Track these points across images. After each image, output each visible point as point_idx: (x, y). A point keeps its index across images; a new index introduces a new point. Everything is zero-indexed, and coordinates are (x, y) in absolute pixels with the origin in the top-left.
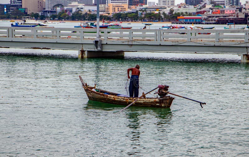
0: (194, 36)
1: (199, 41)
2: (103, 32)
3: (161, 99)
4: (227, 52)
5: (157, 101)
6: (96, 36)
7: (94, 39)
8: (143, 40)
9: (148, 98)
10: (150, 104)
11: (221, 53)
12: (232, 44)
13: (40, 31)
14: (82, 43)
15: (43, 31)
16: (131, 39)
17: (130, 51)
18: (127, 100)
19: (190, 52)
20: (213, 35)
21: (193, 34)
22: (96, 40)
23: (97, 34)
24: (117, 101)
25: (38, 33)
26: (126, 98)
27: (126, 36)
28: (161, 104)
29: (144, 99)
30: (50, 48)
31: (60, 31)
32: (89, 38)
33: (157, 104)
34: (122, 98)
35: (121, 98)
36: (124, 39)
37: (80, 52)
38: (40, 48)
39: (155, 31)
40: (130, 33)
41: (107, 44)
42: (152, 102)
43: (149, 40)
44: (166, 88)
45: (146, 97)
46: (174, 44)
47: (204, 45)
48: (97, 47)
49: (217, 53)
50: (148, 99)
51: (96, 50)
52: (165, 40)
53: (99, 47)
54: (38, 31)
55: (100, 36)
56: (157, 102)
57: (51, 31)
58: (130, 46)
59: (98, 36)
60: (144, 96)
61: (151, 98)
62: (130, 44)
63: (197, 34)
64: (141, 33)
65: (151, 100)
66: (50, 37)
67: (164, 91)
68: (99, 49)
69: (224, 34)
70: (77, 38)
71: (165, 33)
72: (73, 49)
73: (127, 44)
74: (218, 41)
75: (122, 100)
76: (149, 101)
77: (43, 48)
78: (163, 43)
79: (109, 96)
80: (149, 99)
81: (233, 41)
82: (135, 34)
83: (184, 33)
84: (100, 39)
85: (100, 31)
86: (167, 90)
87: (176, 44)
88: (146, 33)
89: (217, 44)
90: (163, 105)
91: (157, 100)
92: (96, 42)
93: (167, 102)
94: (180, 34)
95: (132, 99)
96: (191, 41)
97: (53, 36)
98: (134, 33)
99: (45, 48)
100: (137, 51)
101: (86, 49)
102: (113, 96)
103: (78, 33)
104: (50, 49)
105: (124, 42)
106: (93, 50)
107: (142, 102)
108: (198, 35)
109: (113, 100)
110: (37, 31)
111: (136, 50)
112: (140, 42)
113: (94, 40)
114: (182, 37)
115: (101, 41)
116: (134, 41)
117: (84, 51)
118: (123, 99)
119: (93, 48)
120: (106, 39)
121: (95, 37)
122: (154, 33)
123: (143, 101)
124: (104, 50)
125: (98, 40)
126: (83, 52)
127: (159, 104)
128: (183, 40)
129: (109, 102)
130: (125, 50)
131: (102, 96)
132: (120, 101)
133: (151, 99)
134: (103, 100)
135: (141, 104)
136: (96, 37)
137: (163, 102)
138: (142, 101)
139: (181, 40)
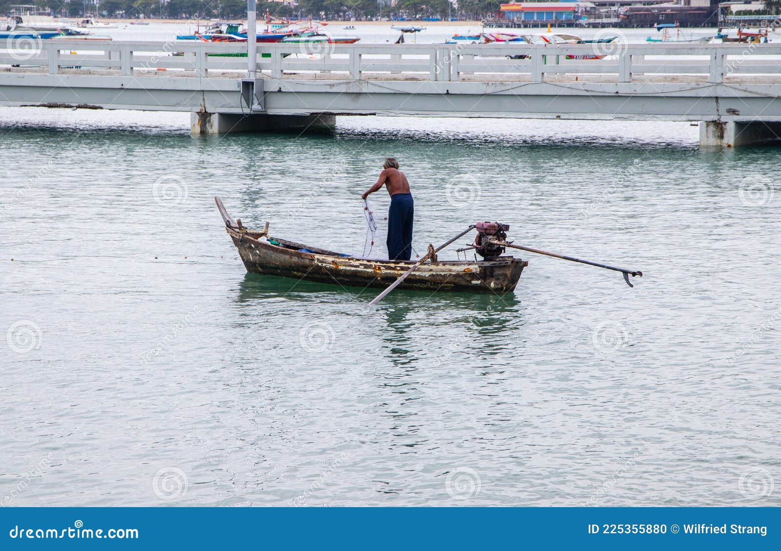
0: (554, 64)
1: (570, 79)
2: (268, 55)
3: (487, 264)
4: (655, 114)
5: (474, 271)
6: (245, 66)
7: (239, 75)
8: (394, 79)
9: (444, 263)
10: (451, 283)
11: (637, 117)
12: (672, 89)
13: (68, 52)
14: (202, 89)
15: (79, 52)
16: (357, 77)
17: (354, 112)
18: (379, 269)
19: (540, 115)
20: (612, 61)
21: (551, 60)
22: (247, 79)
23: (249, 60)
24: (345, 274)
25: (61, 59)
26: (373, 264)
27: (338, 66)
28: (488, 281)
29: (433, 267)
30: (101, 105)
31: (131, 52)
32: (223, 74)
33: (474, 282)
34: (361, 264)
35: (357, 263)
36: (335, 75)
37: (198, 117)
38: (71, 107)
39: (431, 49)
40: (353, 57)
41: (280, 91)
42: (458, 276)
43: (413, 79)
44: (500, 231)
45: (439, 260)
46: (490, 90)
47: (586, 93)
48: (249, 102)
49: (625, 119)
50: (444, 265)
51: (247, 111)
52: (464, 80)
53: (256, 102)
54: (62, 52)
55: (258, 67)
56: (473, 276)
57: (102, 53)
58: (354, 96)
59: (251, 66)
60: (432, 257)
61: (454, 263)
62: (355, 91)
63: (562, 58)
64: (388, 57)
65: (454, 268)
66: (99, 70)
67: (496, 242)
68: (256, 107)
69: (647, 58)
70: (186, 73)
71: (461, 57)
72: (174, 107)
73: (344, 91)
74: (627, 78)
75: (361, 269)
76: (450, 270)
77: (79, 107)
78: (456, 88)
79: (317, 256)
80: (448, 267)
81: (673, 79)
82: (368, 60)
83: (521, 57)
84: (259, 75)
85: (258, 50)
86: (504, 236)
87: (498, 89)
88: (404, 57)
89: (624, 90)
90: (492, 285)
91: (475, 268)
92: (247, 86)
93: (506, 275)
94: (512, 58)
95: (393, 265)
96: (545, 79)
97: (110, 68)
98: (364, 57)
99: (86, 107)
100: (374, 114)
101: (216, 107)
102: (330, 259)
103: (188, 58)
104: (101, 108)
105: (333, 85)
106: (237, 111)
107: (427, 274)
108: (565, 63)
109: (331, 270)
110: (59, 51)
111: (373, 112)
112: (386, 84)
113: (240, 80)
114: (518, 69)
115: (262, 82)
116: (366, 81)
117: (211, 114)
118: (366, 266)
119: (237, 106)
120: (278, 75)
121: (243, 71)
122: (427, 57)
123: (431, 270)
124: (271, 112)
125: (252, 78)
126: (204, 116)
127: (478, 282)
128: (518, 77)
129: (318, 276)
130: (340, 111)
131: (295, 259)
132: (355, 274)
133: (454, 265)
134: (298, 271)
135: (422, 280)
136: (246, 71)
137: (492, 276)
138: (426, 272)
139: (510, 77)
